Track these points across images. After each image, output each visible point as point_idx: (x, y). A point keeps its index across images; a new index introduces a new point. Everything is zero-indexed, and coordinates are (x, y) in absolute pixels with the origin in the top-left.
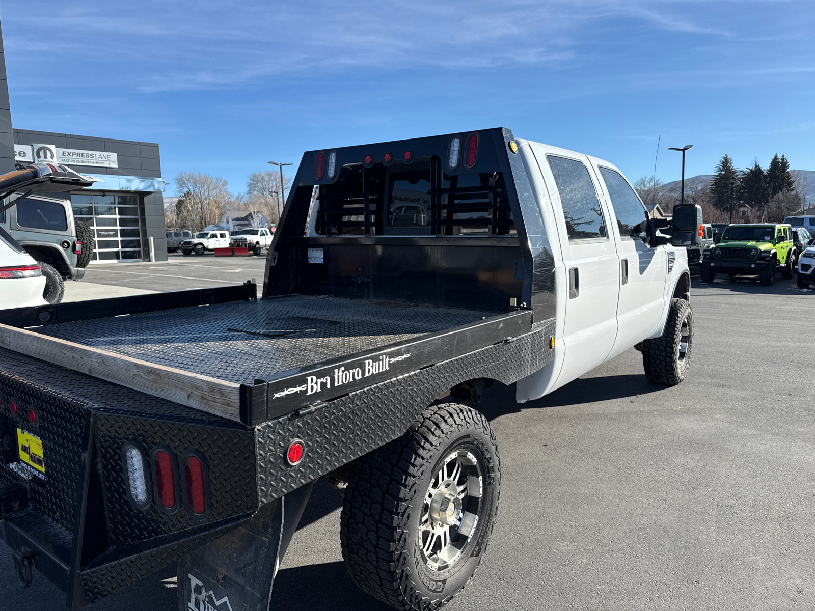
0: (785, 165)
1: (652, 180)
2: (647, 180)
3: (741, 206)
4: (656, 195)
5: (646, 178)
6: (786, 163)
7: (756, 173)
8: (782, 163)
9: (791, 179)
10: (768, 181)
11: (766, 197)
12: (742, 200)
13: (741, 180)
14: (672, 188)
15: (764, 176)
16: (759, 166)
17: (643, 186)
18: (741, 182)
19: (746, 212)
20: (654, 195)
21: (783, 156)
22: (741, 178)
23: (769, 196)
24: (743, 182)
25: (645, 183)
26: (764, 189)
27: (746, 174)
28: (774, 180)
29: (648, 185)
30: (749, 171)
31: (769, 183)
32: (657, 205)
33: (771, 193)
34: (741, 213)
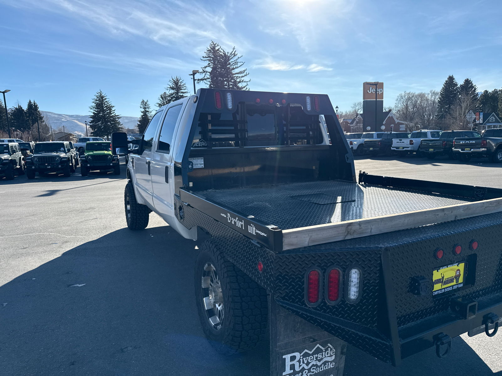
0: (36, 107)
3: (14, 131)
6: (37, 106)
7: (19, 110)
8: (34, 105)
9: (41, 115)
10: (28, 116)
11: (29, 126)
12: (14, 127)
13: (11, 114)
15: (25, 112)
16: (20, 106)
18: (11, 116)
19: (18, 134)
21: (34, 101)
22: (10, 113)
23: (30, 125)
24: (12, 116)
26: (26, 120)
27: (13, 111)
28: (31, 115)
30: (15, 109)
31: (29, 117)
33: (31, 123)
34: (15, 135)
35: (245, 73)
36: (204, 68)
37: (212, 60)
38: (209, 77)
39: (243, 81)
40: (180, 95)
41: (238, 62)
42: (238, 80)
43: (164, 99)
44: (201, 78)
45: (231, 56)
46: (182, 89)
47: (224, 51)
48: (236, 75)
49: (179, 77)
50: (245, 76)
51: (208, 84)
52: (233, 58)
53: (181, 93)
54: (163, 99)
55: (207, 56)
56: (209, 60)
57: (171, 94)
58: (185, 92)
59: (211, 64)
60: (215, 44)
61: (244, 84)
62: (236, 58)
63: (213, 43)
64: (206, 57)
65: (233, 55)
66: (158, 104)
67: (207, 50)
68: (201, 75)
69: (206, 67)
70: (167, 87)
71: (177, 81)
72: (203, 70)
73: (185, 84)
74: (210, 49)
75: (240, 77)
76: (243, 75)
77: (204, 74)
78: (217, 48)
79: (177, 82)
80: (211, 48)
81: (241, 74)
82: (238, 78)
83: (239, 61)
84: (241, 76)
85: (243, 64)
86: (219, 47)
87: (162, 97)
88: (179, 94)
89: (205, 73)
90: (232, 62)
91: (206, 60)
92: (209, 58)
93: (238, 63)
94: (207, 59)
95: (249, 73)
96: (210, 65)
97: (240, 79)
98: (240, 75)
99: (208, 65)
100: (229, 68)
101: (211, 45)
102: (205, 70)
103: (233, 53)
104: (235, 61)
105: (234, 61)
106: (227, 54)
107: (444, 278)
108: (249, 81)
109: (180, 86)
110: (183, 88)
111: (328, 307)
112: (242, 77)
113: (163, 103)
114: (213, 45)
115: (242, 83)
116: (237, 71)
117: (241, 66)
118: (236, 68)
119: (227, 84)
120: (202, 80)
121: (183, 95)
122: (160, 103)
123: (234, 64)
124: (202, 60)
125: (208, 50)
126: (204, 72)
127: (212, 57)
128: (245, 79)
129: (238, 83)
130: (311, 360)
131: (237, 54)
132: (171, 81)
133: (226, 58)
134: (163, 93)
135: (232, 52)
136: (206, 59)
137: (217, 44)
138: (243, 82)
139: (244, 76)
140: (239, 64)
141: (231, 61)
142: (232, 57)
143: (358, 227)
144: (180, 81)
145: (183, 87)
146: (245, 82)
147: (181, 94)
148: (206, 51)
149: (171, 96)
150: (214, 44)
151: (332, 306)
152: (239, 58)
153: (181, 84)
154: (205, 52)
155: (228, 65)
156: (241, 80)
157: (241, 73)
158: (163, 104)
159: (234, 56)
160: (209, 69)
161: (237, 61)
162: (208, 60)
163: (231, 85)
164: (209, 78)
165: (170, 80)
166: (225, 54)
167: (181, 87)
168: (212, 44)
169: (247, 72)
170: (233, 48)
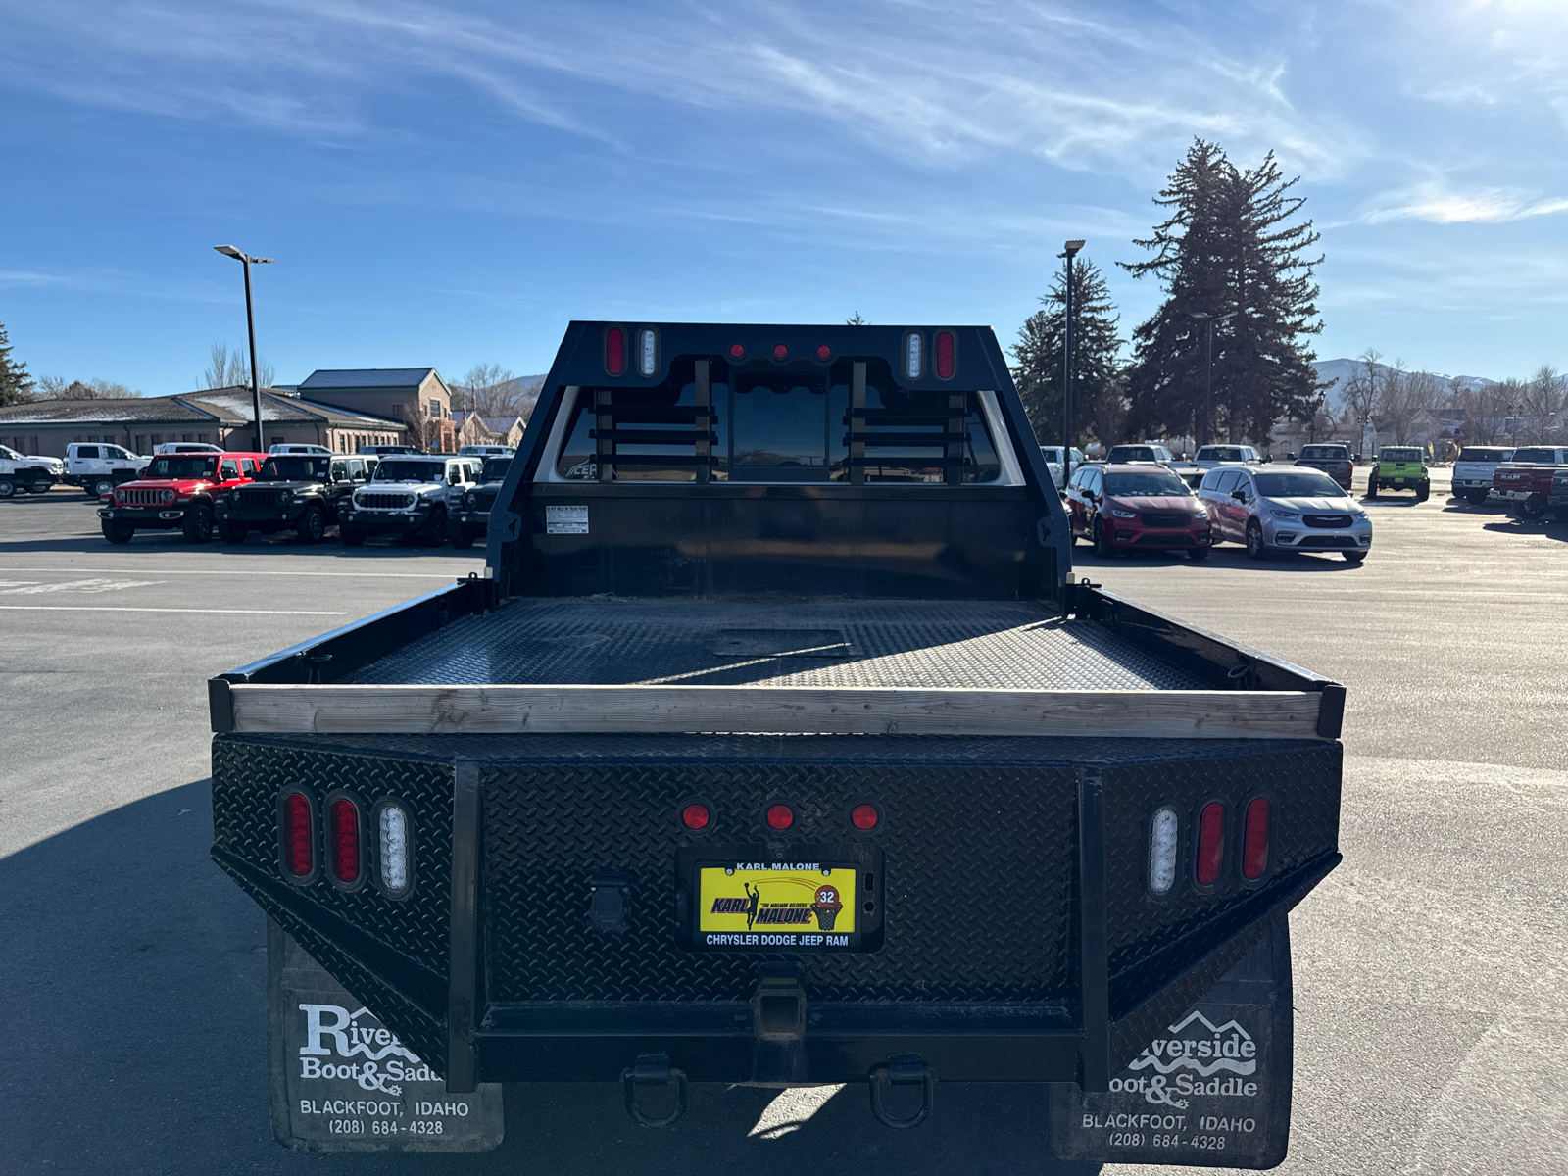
1: (496, 372)
2: (488, 372)
4: (507, 400)
5: (486, 368)
14: (532, 389)
17: (481, 382)
20: (504, 401)
25: (486, 377)
29: (491, 380)
32: (520, 419)
35: (1305, 235)
36: (1161, 227)
37: (1191, 202)
38: (1174, 257)
39: (1294, 263)
40: (1085, 319)
41: (1281, 200)
42: (1279, 260)
43: (1036, 332)
44: (1149, 261)
45: (1258, 182)
46: (1091, 299)
47: (1231, 168)
48: (1273, 244)
49: (1087, 261)
50: (1303, 244)
51: (1168, 279)
52: (1264, 188)
53: (1088, 311)
54: (1032, 332)
55: (1175, 189)
56: (1183, 202)
57: (1054, 316)
58: (1101, 308)
59: (1187, 213)
60: (1208, 148)
61: (1298, 273)
62: (1277, 184)
63: (1202, 145)
64: (1171, 193)
65: (1264, 180)
66: (1016, 347)
67: (1178, 170)
68: (1151, 250)
69: (1168, 225)
70: (1047, 296)
71: (1079, 273)
72: (1157, 234)
73: (1103, 282)
74: (1188, 164)
75: (1286, 248)
76: (1297, 241)
77: (1159, 248)
78: (1212, 161)
79: (1078, 276)
80: (1191, 161)
81: (1290, 239)
82: (1278, 252)
83: (1285, 194)
84: (1288, 246)
85: (1300, 205)
86: (1220, 156)
87: (1030, 328)
88: (1083, 315)
89: (1164, 243)
90: (1260, 201)
91: (1170, 202)
92: (1181, 196)
93: (1283, 203)
94: (1176, 197)
95: (1319, 235)
96: (1183, 216)
97: (1286, 255)
98: (1288, 243)
99: (1177, 218)
100: (1248, 221)
101: (1194, 152)
102: (1164, 234)
103: (1266, 170)
104: (1271, 198)
105: (1267, 199)
106: (1242, 175)
107: (760, 901)
108: (1319, 261)
109: (1085, 288)
110: (1095, 296)
111: (336, 894)
112: (1293, 248)
113: (1033, 344)
114: (1200, 153)
115: (1291, 268)
116: (1274, 229)
117: (1291, 211)
118: (1273, 220)
119: (1233, 273)
120: (1152, 265)
121: (1092, 317)
122: (1021, 344)
123: (1266, 209)
124: (1157, 202)
125: (1180, 168)
126: (1162, 239)
127: (1191, 192)
128: (1305, 254)
129: (1277, 271)
130: (383, 1039)
131: (1280, 174)
132: (1059, 276)
133: (1239, 191)
134: (1033, 313)
135: (1264, 167)
136: (1172, 198)
137: (1215, 146)
138: (1294, 266)
139: (1299, 246)
140: (1286, 207)
141: (1255, 198)
142: (1260, 185)
143: (476, 703)
144: (1090, 273)
145: (1096, 292)
146: (1302, 264)
147: (1089, 315)
148: (1175, 173)
149: (1056, 321)
150: (1205, 146)
151: (346, 895)
152: (1284, 186)
153: (1092, 283)
154: (1169, 177)
155: (1244, 213)
156: (1288, 258)
157: (1290, 236)
158: (1030, 347)
159: (1268, 181)
160: (1179, 231)
161: (1279, 198)
162: (1178, 200)
163: (1250, 277)
164: (1174, 260)
165: (1057, 274)
166: (1235, 177)
167: (1089, 293)
168: (1196, 148)
169: (1314, 229)
170: (1267, 155)
